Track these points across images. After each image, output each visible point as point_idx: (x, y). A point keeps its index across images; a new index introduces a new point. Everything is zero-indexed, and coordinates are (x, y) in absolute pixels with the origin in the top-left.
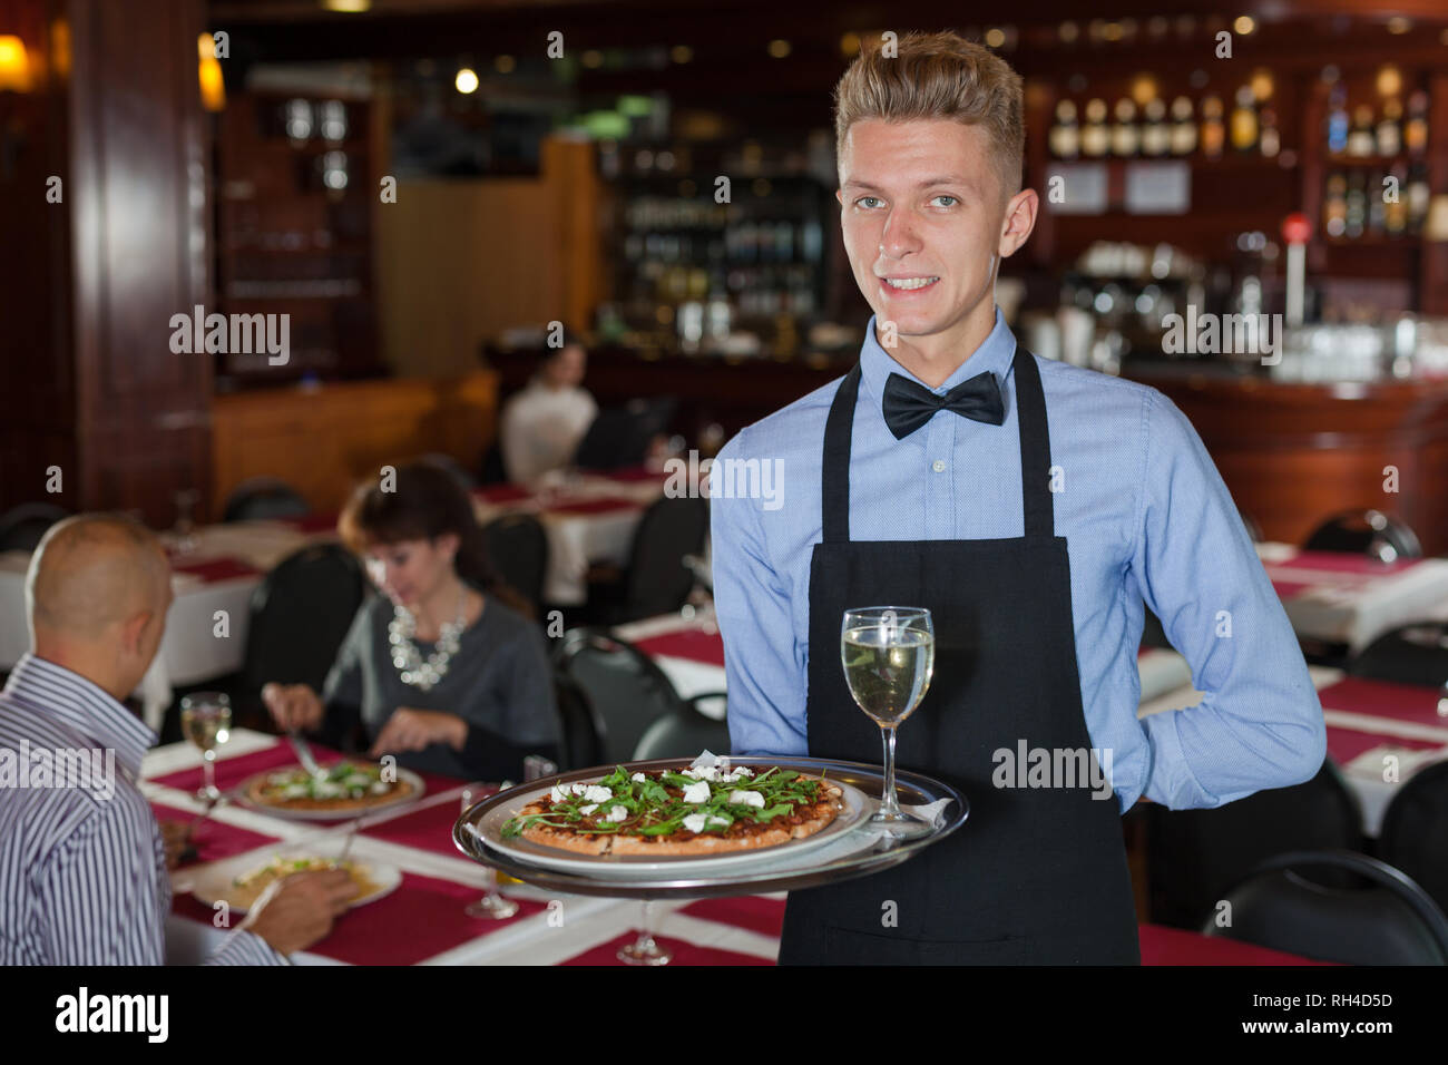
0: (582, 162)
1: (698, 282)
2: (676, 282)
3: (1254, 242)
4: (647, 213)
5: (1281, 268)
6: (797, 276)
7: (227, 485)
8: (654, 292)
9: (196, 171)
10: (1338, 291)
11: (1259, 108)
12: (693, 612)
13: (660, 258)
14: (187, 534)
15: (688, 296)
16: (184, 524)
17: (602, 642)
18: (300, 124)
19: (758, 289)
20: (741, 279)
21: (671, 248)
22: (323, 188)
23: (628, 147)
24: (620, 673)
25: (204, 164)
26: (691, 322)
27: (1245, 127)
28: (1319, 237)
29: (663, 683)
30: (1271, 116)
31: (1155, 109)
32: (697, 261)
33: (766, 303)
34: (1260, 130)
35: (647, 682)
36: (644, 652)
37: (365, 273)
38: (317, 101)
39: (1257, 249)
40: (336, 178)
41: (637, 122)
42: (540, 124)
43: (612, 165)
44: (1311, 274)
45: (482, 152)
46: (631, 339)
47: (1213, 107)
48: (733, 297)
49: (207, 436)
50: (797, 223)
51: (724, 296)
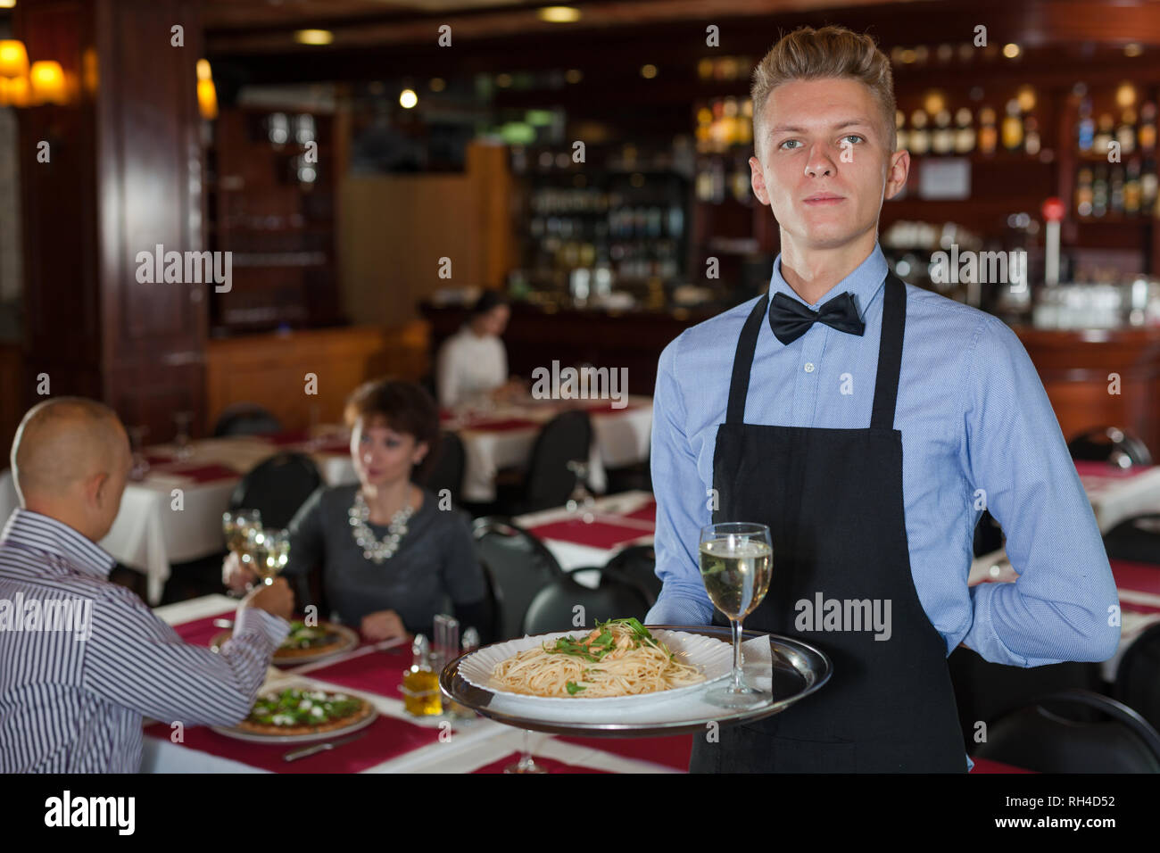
0: (497, 161)
1: (588, 253)
2: (570, 254)
3: (1021, 221)
4: (549, 200)
5: (1041, 241)
6: (664, 249)
7: (217, 409)
8: (553, 261)
9: (194, 166)
10: (1087, 260)
11: (1024, 116)
12: (576, 505)
13: (558, 235)
14: (183, 446)
15: (580, 264)
16: (182, 438)
17: (503, 528)
18: (279, 133)
19: (634, 259)
20: (620, 252)
21: (566, 228)
22: (297, 181)
23: (533, 150)
24: (516, 552)
25: (201, 160)
26: (580, 283)
27: (1013, 131)
28: (1071, 217)
29: (550, 560)
30: (1033, 123)
31: (943, 118)
32: (586, 238)
33: (639, 270)
34: (1025, 133)
35: (537, 559)
36: (535, 537)
37: (329, 247)
38: (292, 115)
39: (1023, 226)
40: (308, 174)
41: (540, 131)
42: (465, 132)
43: (521, 163)
44: (1064, 245)
45: (421, 154)
46: (536, 297)
47: (988, 116)
48: (614, 265)
49: (202, 371)
50: (664, 208)
51: (608, 264)
